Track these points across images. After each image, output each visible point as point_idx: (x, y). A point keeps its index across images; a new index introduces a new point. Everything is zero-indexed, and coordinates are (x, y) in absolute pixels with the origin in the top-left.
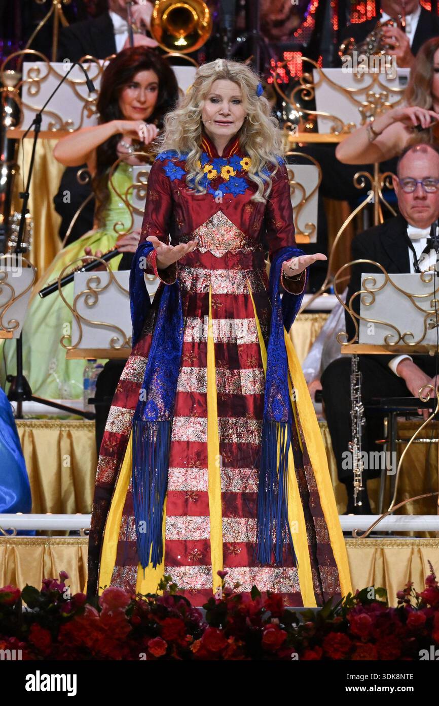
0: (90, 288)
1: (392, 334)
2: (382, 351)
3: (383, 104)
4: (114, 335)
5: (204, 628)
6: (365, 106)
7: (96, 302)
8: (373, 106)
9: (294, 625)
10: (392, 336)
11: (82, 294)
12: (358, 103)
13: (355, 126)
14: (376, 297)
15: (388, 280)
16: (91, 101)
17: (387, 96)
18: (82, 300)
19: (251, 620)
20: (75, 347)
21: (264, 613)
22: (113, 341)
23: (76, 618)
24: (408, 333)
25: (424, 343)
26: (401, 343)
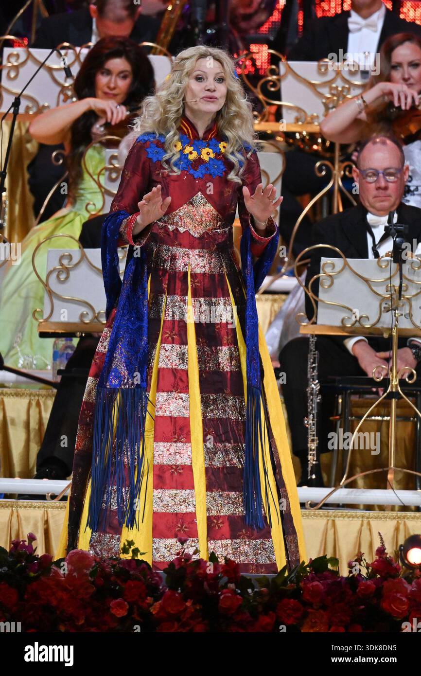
0: (62, 265)
1: (349, 316)
2: (338, 332)
3: (345, 97)
4: (84, 310)
5: (164, 592)
6: (328, 98)
7: (67, 278)
8: (335, 98)
9: (250, 591)
10: (349, 318)
11: (55, 269)
12: (321, 95)
13: (317, 117)
14: (335, 281)
15: (346, 264)
16: (68, 87)
17: (349, 89)
18: (54, 276)
19: (209, 585)
20: (46, 320)
21: (221, 578)
22: (82, 315)
23: (43, 578)
24: (364, 316)
25: (379, 326)
26: (357, 324)
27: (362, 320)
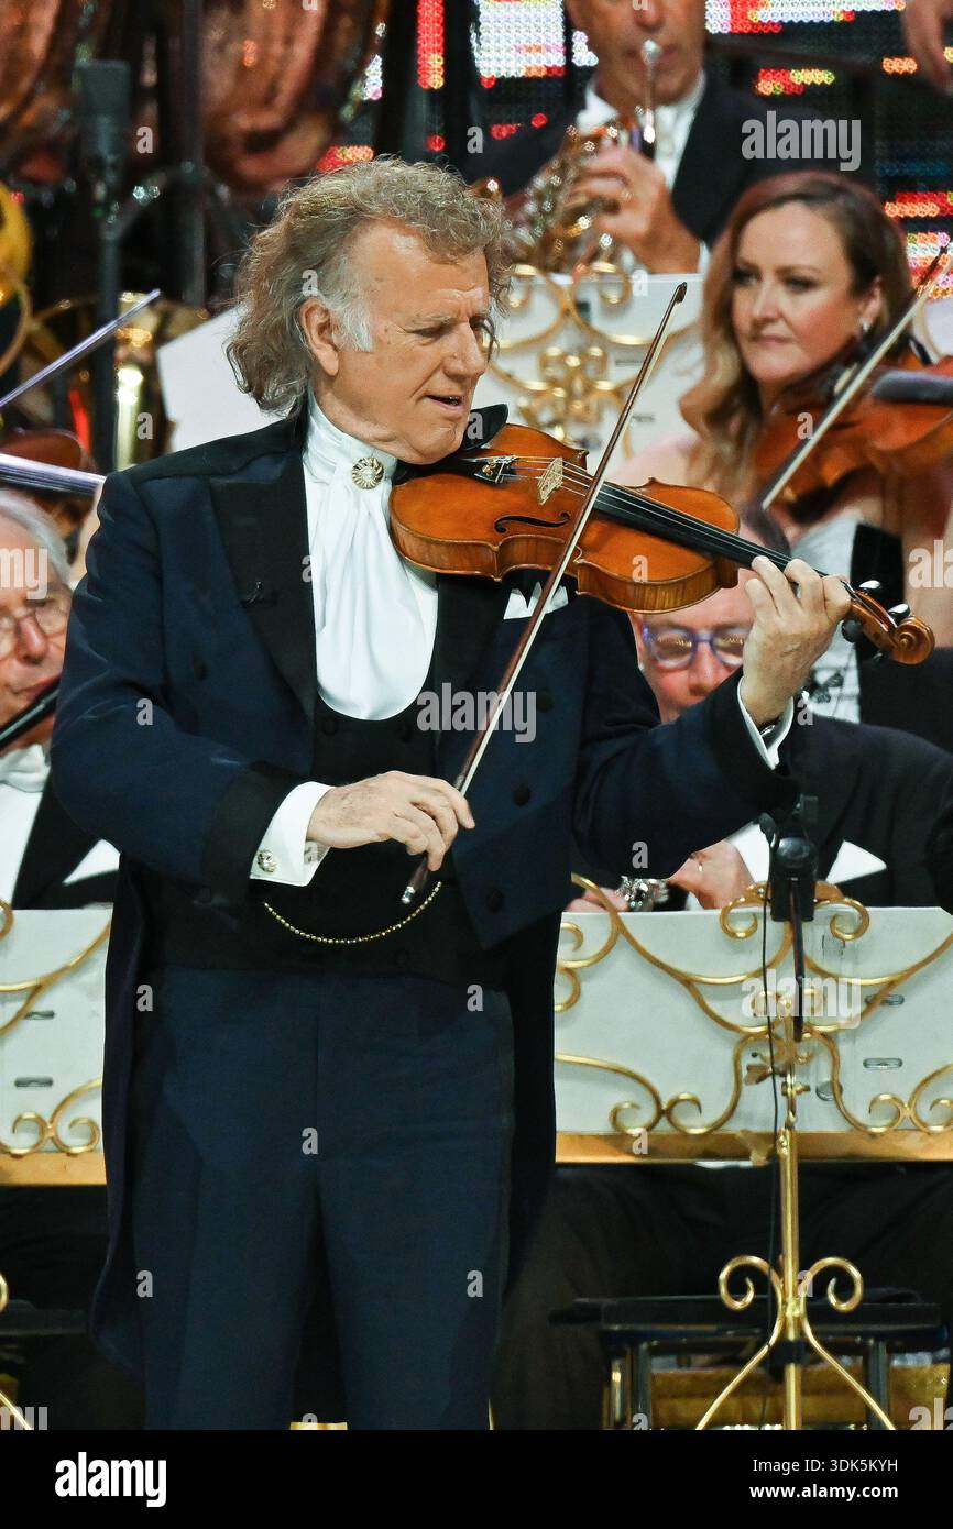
1: (637, 1101)
2: (600, 1153)
6: (537, 394)
8: (560, 393)
10: (634, 1106)
12: (512, 385)
14: (585, 987)
15: (620, 932)
17: (602, 362)
24: (684, 1096)
25: (734, 1127)
26: (664, 1126)
27: (676, 1111)
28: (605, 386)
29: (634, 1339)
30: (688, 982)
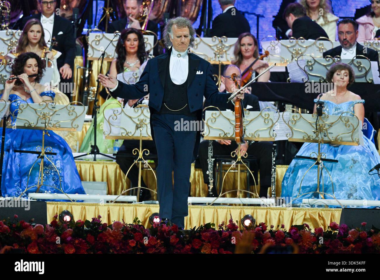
0: (114, 114)
6: (216, 51)
7: (116, 119)
10: (222, 134)
11: (112, 116)
12: (213, 50)
14: (216, 119)
15: (220, 113)
17: (224, 48)
20: (108, 135)
22: (122, 133)
26: (225, 136)
27: (227, 134)
28: (224, 50)
29: (220, 160)
30: (228, 119)
